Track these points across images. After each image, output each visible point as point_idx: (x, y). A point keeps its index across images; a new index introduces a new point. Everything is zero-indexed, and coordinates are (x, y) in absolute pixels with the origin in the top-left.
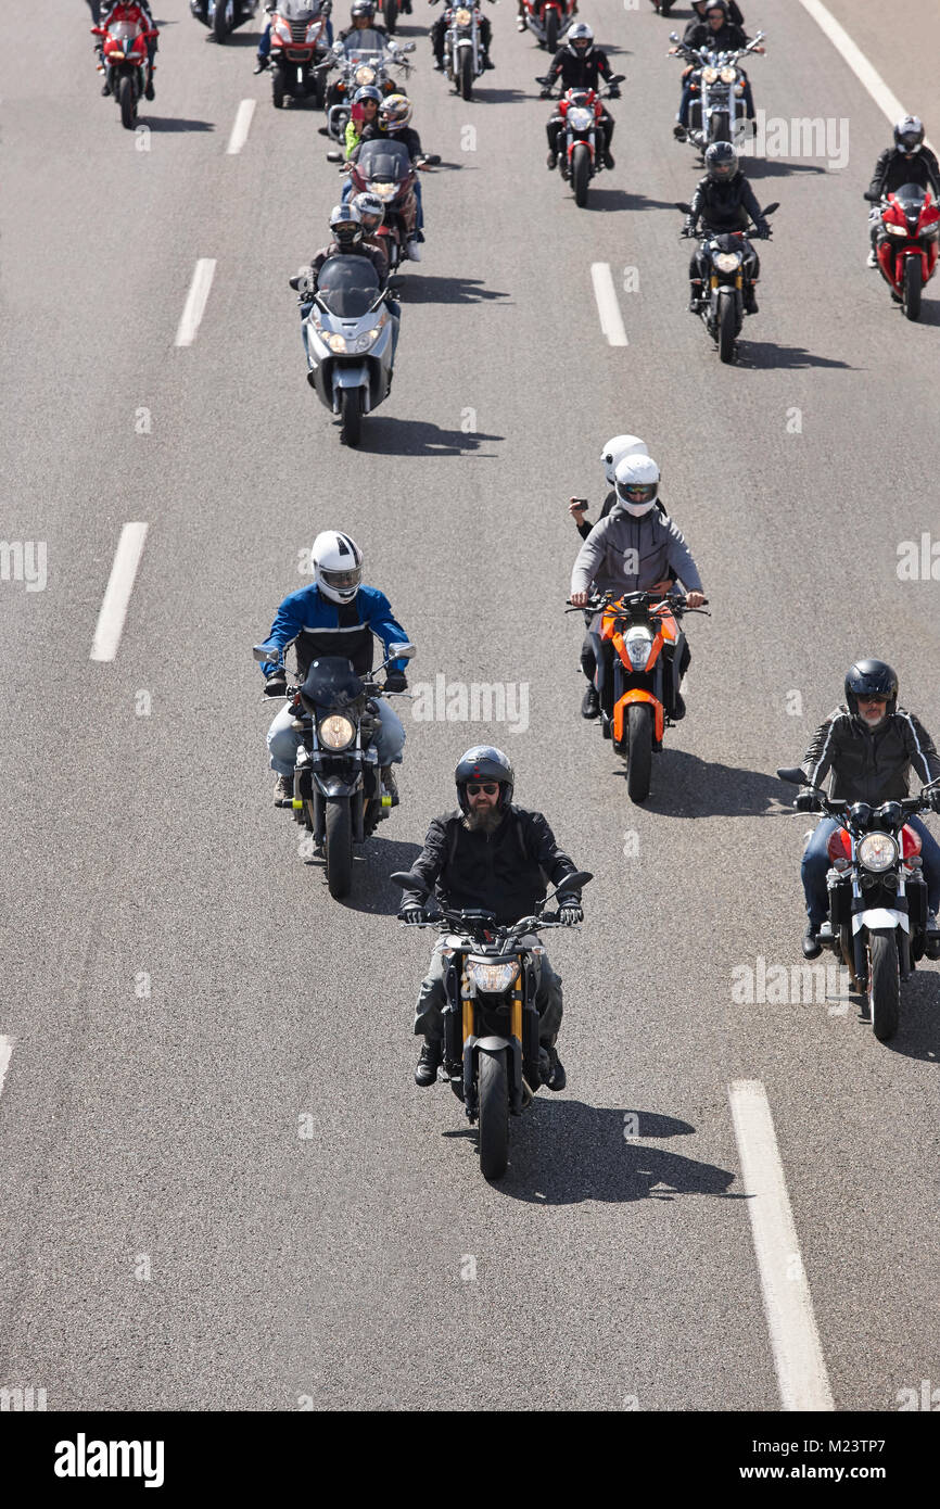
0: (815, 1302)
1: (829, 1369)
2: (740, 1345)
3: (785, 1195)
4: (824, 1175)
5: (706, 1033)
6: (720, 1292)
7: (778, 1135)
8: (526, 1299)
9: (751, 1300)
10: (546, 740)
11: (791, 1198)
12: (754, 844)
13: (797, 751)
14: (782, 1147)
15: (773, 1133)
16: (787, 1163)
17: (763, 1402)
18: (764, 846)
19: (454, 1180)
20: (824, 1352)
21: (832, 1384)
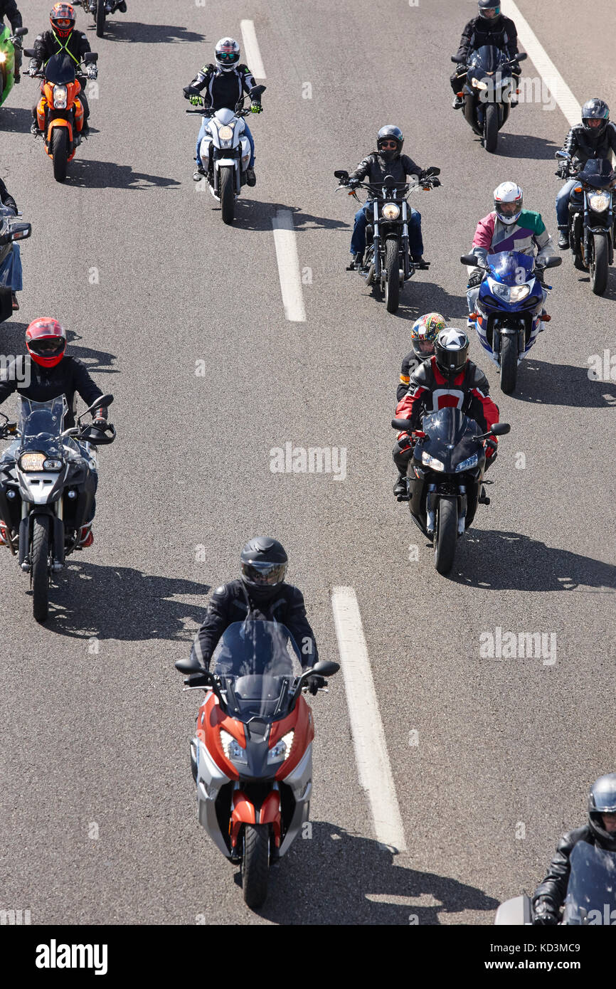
0: (387, 737)
1: (396, 782)
2: (335, 765)
3: (368, 665)
4: (395, 652)
5: (315, 554)
6: (322, 729)
7: (364, 624)
8: (190, 732)
9: (343, 735)
10: (208, 350)
11: (372, 667)
12: (350, 426)
13: (380, 363)
14: (366, 632)
15: (360, 623)
16: (369, 644)
17: (350, 803)
18: (357, 427)
19: (141, 650)
20: (393, 771)
21: (397, 792)
